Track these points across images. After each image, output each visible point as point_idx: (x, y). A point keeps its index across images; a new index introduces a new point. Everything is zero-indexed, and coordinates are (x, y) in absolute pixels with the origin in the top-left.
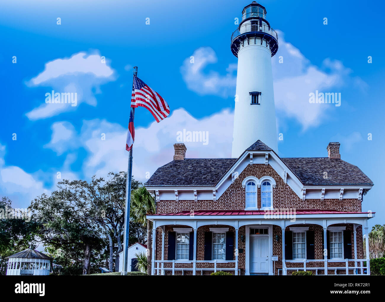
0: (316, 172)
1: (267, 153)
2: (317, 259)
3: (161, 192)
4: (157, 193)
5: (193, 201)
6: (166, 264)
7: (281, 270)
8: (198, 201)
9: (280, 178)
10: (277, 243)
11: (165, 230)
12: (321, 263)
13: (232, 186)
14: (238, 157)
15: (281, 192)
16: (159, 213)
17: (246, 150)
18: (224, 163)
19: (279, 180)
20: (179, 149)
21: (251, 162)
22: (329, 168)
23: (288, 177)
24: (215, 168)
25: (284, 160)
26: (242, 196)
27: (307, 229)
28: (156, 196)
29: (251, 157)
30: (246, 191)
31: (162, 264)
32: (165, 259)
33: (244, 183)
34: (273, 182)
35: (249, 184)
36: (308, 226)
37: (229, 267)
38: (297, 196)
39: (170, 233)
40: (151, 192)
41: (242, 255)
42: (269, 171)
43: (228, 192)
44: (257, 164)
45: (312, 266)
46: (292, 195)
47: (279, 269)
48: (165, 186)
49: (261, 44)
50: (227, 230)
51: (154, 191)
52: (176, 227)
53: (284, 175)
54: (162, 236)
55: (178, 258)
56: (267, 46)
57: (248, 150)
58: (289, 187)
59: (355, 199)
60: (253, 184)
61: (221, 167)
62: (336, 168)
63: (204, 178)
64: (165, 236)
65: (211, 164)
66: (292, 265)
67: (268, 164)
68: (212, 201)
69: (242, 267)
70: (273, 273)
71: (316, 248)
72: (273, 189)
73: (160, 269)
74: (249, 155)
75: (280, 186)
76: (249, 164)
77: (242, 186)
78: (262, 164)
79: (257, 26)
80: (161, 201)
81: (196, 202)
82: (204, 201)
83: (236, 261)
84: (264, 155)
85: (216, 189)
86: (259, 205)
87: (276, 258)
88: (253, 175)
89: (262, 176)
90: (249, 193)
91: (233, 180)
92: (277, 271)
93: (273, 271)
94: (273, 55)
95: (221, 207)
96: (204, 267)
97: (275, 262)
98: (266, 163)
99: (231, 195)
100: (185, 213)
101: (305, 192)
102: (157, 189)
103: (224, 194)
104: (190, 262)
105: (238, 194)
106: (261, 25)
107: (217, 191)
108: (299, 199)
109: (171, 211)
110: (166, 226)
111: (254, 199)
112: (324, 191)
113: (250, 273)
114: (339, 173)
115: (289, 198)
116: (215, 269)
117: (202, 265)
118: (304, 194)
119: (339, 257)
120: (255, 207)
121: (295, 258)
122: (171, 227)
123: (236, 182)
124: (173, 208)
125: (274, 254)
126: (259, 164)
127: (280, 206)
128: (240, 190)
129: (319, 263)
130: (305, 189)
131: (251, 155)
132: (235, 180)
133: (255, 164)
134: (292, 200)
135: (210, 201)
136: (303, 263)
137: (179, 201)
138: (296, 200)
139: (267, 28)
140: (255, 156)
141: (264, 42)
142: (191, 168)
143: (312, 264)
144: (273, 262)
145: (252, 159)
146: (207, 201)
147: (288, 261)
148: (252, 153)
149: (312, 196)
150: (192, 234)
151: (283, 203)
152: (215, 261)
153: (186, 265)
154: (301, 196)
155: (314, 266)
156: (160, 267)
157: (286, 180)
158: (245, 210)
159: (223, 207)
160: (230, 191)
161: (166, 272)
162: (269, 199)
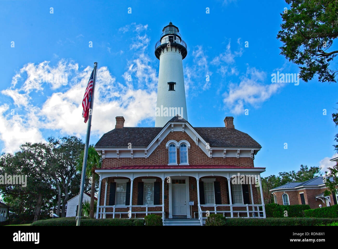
0: (218, 138)
1: (183, 124)
2: (223, 204)
3: (106, 152)
4: (103, 152)
5: (130, 158)
6: (107, 208)
7: (197, 213)
8: (134, 158)
9: (193, 142)
10: (193, 191)
11: (108, 181)
12: (226, 207)
13: (159, 147)
14: (163, 127)
15: (194, 151)
16: (104, 167)
17: (169, 122)
18: (151, 131)
19: (192, 142)
20: (120, 121)
21: (172, 130)
22: (227, 135)
23: (199, 141)
24: (145, 134)
25: (196, 129)
26: (166, 155)
27: (215, 180)
28: (102, 155)
29: (172, 126)
30: (169, 151)
31: (104, 209)
32: (106, 205)
33: (167, 145)
34: (188, 145)
35: (171, 146)
36: (215, 178)
37: (156, 211)
38: (206, 155)
39: (111, 183)
40: (98, 152)
41: (166, 200)
42: (185, 137)
43: (156, 152)
44: (176, 132)
45: (220, 210)
46: (202, 154)
47: (195, 213)
48: (110, 147)
49: (176, 51)
50: (155, 180)
51: (101, 151)
52: (116, 179)
53: (196, 139)
54: (105, 186)
55: (117, 204)
56: (179, 53)
57: (170, 121)
58: (200, 148)
59: (249, 158)
60: (174, 146)
61: (150, 133)
62: (232, 135)
63: (138, 141)
64: (108, 186)
65: (142, 131)
66: (205, 209)
67: (185, 132)
68: (144, 158)
69: (167, 211)
70: (191, 215)
71: (222, 195)
72: (188, 149)
73: (102, 213)
74: (171, 125)
75: (193, 148)
76: (171, 132)
77: (165, 147)
78: (180, 132)
79: (173, 40)
80: (106, 158)
81: (132, 159)
82: (138, 158)
83: (163, 205)
84: (181, 125)
85: (147, 149)
86: (179, 162)
87: (193, 203)
88: (174, 139)
89: (180, 140)
90: (171, 153)
91: (159, 143)
92: (194, 214)
93: (191, 214)
94: (183, 58)
95: (151, 163)
96: (137, 211)
97: (192, 206)
98: (183, 131)
99: (158, 154)
100: (124, 168)
101: (212, 152)
102: (103, 150)
103: (152, 153)
104: (126, 207)
105: (163, 153)
106: (175, 39)
107: (147, 151)
108: (207, 157)
109: (113, 166)
110: (109, 178)
111: (175, 157)
112: (226, 151)
113: (173, 216)
114: (235, 138)
115: (200, 156)
116: (146, 213)
117: (135, 209)
118: (211, 154)
119: (240, 203)
120: (175, 162)
121: (207, 203)
122: (113, 179)
123: (161, 144)
124: (114, 164)
125: (191, 200)
126: (178, 132)
127: (193, 162)
128: (164, 150)
129: (225, 207)
130: (212, 149)
131: (172, 125)
132: (161, 143)
133: (175, 132)
134: (203, 158)
135: (142, 158)
136: (214, 207)
137: (119, 158)
138: (205, 158)
139: (179, 41)
140: (175, 126)
141: (178, 50)
142: (128, 134)
143: (220, 209)
144: (190, 206)
145: (172, 128)
146: (140, 158)
147: (202, 205)
148: (173, 123)
149: (217, 155)
150: (129, 184)
151: (196, 160)
152: (146, 206)
153: (123, 209)
154: (209, 155)
155: (221, 210)
156: (103, 212)
157: (197, 143)
158: (168, 165)
159: (152, 163)
160: (157, 151)
161: (107, 216)
162: (186, 157)
